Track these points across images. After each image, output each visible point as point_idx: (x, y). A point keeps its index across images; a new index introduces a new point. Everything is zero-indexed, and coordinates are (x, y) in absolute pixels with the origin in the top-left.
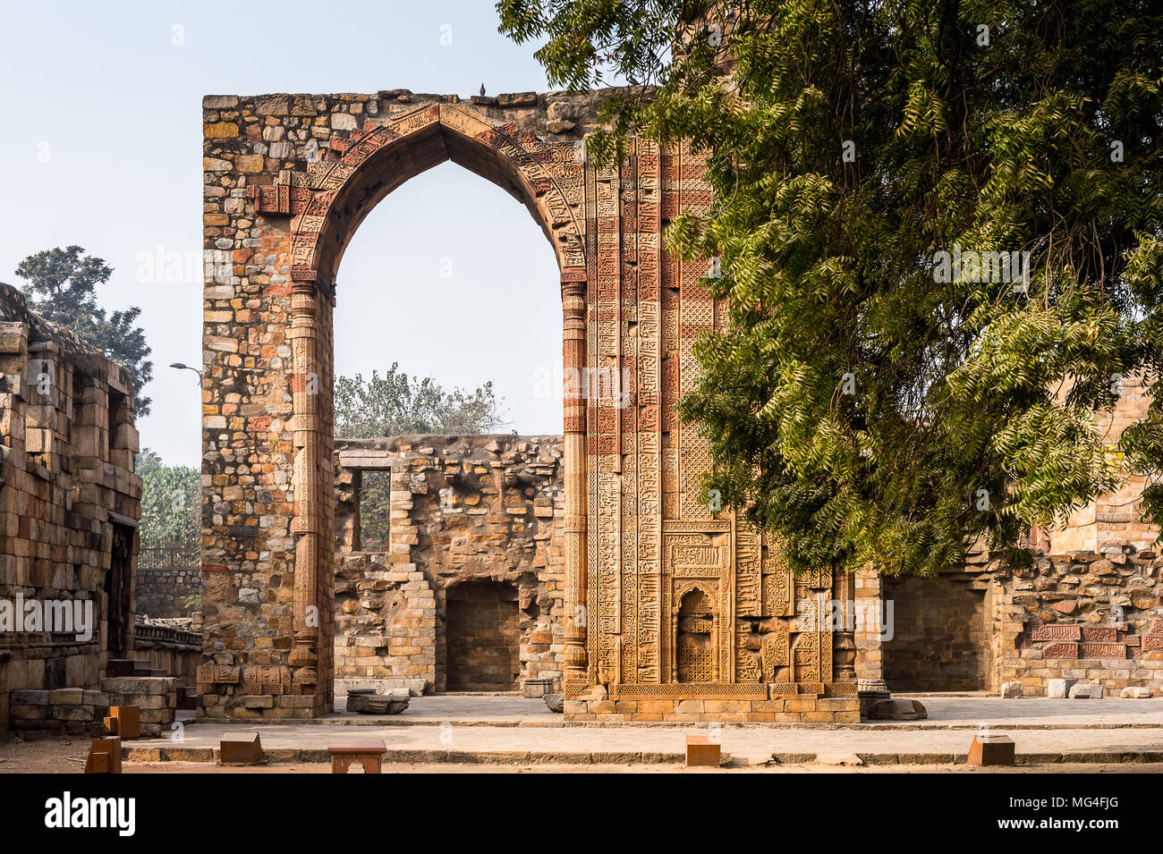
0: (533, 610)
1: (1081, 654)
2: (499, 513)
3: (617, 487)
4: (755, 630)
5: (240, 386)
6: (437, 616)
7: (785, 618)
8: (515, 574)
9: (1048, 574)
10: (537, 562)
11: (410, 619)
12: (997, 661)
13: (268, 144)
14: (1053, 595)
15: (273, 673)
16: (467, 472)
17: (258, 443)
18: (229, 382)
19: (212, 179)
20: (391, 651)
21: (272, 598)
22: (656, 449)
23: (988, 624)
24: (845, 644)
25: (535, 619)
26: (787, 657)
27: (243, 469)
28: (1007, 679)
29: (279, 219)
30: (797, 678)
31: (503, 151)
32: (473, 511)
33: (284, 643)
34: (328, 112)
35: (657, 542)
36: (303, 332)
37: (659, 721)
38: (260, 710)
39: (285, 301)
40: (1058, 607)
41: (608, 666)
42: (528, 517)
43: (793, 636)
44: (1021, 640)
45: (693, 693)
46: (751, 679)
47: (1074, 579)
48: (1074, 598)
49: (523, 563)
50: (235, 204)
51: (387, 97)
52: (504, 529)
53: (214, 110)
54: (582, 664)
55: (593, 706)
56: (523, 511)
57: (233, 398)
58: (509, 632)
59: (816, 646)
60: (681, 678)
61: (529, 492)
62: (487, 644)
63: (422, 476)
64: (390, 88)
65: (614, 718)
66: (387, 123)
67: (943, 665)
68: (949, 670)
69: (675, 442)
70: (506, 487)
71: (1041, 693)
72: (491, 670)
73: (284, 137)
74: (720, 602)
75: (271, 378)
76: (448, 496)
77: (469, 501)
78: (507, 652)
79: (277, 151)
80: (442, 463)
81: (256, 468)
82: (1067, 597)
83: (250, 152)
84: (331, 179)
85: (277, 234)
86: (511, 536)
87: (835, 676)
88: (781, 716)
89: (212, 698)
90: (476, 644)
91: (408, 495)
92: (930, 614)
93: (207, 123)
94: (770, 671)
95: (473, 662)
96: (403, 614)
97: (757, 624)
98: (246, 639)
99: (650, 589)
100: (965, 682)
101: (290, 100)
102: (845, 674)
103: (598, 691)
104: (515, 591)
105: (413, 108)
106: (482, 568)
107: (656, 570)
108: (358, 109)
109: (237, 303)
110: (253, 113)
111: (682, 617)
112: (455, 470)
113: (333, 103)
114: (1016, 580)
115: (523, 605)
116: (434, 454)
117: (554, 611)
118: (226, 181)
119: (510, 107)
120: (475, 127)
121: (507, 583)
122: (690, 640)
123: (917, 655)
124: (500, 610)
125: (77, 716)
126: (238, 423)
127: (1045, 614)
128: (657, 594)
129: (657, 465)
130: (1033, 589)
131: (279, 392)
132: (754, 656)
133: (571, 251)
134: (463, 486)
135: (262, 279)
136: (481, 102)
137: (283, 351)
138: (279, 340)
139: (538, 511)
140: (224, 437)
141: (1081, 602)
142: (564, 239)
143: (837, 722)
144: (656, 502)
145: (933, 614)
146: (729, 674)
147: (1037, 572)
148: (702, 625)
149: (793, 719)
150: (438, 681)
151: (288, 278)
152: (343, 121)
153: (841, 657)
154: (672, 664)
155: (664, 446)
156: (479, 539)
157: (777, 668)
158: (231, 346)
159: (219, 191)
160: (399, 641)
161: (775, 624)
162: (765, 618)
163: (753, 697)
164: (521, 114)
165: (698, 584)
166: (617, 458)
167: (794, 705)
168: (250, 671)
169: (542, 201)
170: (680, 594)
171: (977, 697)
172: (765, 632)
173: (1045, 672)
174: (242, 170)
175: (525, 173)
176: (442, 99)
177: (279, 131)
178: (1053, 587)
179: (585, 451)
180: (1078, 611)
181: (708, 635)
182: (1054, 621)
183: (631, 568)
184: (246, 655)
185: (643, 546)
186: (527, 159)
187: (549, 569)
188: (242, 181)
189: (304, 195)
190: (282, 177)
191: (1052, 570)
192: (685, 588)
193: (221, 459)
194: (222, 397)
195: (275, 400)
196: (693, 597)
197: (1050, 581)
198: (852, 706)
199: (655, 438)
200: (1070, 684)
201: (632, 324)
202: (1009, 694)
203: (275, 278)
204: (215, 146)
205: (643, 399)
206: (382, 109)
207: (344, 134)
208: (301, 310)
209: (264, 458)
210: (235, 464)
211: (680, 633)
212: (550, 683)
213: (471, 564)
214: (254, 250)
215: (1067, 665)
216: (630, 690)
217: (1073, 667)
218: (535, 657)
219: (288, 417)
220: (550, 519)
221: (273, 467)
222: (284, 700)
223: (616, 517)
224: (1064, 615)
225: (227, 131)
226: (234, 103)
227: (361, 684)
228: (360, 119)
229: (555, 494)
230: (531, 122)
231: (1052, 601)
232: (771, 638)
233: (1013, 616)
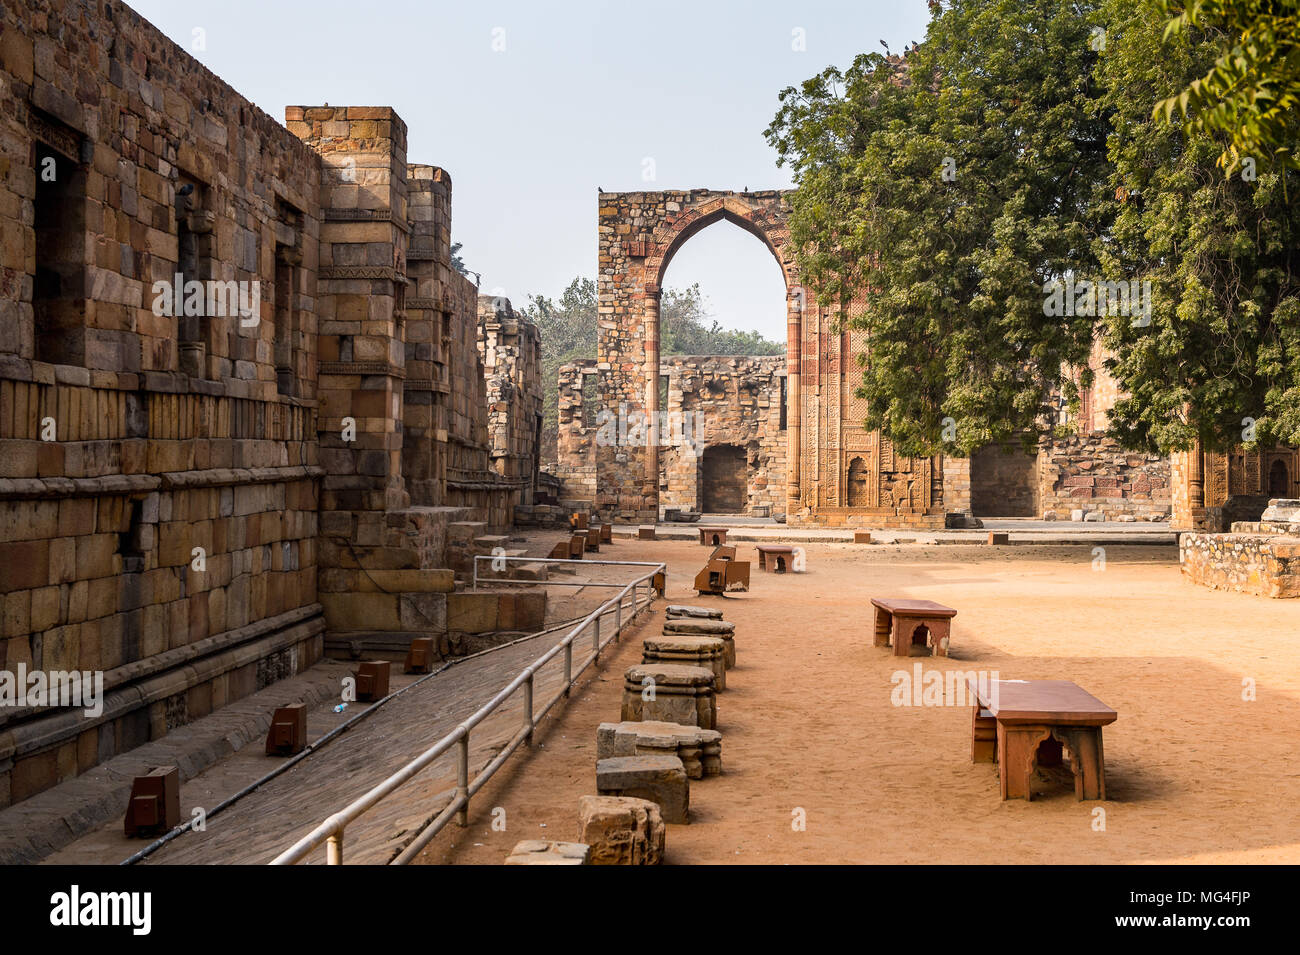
0: (756, 464)
1: (1094, 494)
2: (736, 404)
3: (817, 403)
4: (889, 479)
5: (618, 347)
6: (698, 467)
7: (906, 473)
8: (746, 442)
9: (1075, 445)
10: (758, 435)
11: (681, 468)
12: (1042, 498)
13: (633, 218)
14: (1078, 458)
15: (635, 499)
16: (716, 379)
17: (627, 377)
18: (612, 345)
19: (604, 237)
20: (670, 488)
21: (634, 459)
22: (838, 383)
23: (1038, 475)
24: (938, 487)
25: (757, 469)
26: (907, 493)
27: (619, 391)
28: (1048, 509)
29: (639, 259)
30: (912, 505)
31: (757, 223)
32: (719, 403)
33: (639, 483)
34: (665, 202)
35: (838, 432)
36: (651, 319)
37: (838, 526)
38: (628, 518)
39: (642, 302)
40: (1080, 465)
41: (811, 497)
42: (754, 407)
43: (910, 482)
44: (1057, 486)
45: (856, 512)
46: (887, 504)
47: (1091, 448)
48: (1092, 460)
49: (751, 435)
50: (615, 250)
51: (695, 193)
52: (739, 414)
53: (605, 200)
54: (797, 496)
55: (803, 518)
56: (751, 403)
57: (614, 353)
58: (741, 477)
59: (922, 488)
60: (850, 504)
61: (755, 391)
62: (727, 484)
63: (689, 382)
64: (697, 188)
65: (814, 525)
66: (696, 208)
67: (1010, 501)
68: (1014, 503)
69: (847, 379)
70: (740, 389)
71: (1069, 518)
72: (729, 500)
73: (641, 215)
74: (871, 464)
75: (634, 343)
76: (706, 394)
77: (717, 397)
78: (739, 489)
79: (636, 223)
80: (701, 373)
81: (626, 390)
82: (1087, 459)
83: (624, 223)
84: (666, 237)
85: (637, 267)
86: (743, 418)
87: (932, 504)
88: (903, 525)
89: (603, 511)
90: (720, 484)
91: (681, 393)
92: (1002, 468)
93: (601, 208)
94: (898, 501)
95: (718, 496)
96: (677, 465)
97: (890, 476)
98: (619, 481)
99: (834, 457)
100: (1024, 511)
101: (645, 195)
102: (937, 503)
103: (806, 511)
104: (745, 452)
105: (709, 200)
106: (725, 438)
107: (838, 447)
108: (681, 199)
109: (616, 303)
110: (625, 202)
111: (850, 471)
112: (709, 378)
113: (667, 196)
114: (1055, 448)
115: (750, 461)
116: (697, 368)
117: (769, 465)
118: (610, 238)
119: (760, 198)
120: (742, 209)
121: (740, 447)
122: (855, 484)
123: (994, 494)
124: (736, 464)
125: (547, 519)
126: (616, 366)
127: (1073, 469)
128: (838, 460)
129: (838, 391)
130: (1066, 454)
131: (639, 351)
132: (889, 493)
133: (793, 277)
134: (714, 387)
135: (630, 291)
136: (745, 195)
137: (640, 329)
138: (638, 322)
139: (760, 403)
140: (609, 374)
141: (1096, 462)
142: (789, 270)
143: (932, 528)
144: (837, 411)
145: (1004, 468)
146: (875, 502)
147: (1068, 443)
148: (862, 476)
149: (908, 526)
150: (698, 507)
151: (643, 289)
152: (673, 206)
153: (935, 494)
154: (845, 497)
155: (842, 381)
156: (724, 420)
157: (901, 500)
158: (613, 326)
159: (607, 244)
160: (675, 482)
161: (900, 476)
162: (895, 473)
163: (889, 514)
164: (767, 202)
165: (859, 455)
166: (817, 387)
167: (910, 519)
168: (622, 498)
169: (778, 250)
170: (849, 460)
171: (1030, 520)
172: (895, 480)
173: (1071, 505)
174: (619, 232)
175: (769, 235)
176: (725, 194)
177: (639, 212)
178: (1078, 453)
179: (799, 384)
180: (1093, 468)
181: (864, 481)
182: (1079, 474)
183: (824, 445)
184: (620, 490)
185: (830, 434)
186: (770, 228)
187: (766, 439)
188: (619, 238)
189: (652, 246)
190: (641, 237)
191: (1078, 442)
192: (853, 456)
193: (607, 386)
194: (608, 353)
195: (636, 355)
196: (857, 461)
197: (1076, 449)
198: (941, 520)
199: (838, 377)
200: (1085, 513)
201: (825, 316)
202: (1048, 519)
203: (636, 290)
204: (605, 220)
205: (831, 356)
206: (693, 200)
207: (673, 213)
208: (650, 307)
209: (630, 385)
210: (615, 389)
211: (850, 480)
212: (767, 508)
213: (719, 435)
214: (625, 275)
215: (1085, 501)
216: (823, 510)
217: (1089, 502)
218: (758, 493)
219: (643, 363)
220: (768, 408)
221: (635, 390)
222: (641, 513)
223: (816, 418)
224: (1085, 470)
225: (611, 212)
226: (615, 197)
227: (668, 507)
228: (681, 205)
229: (770, 393)
230: (772, 206)
231: (1077, 462)
232: (898, 484)
233: (1052, 471)
